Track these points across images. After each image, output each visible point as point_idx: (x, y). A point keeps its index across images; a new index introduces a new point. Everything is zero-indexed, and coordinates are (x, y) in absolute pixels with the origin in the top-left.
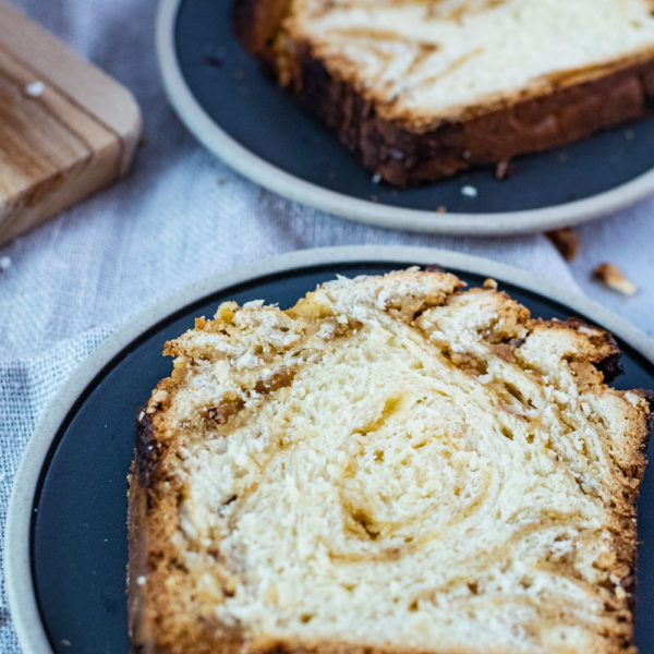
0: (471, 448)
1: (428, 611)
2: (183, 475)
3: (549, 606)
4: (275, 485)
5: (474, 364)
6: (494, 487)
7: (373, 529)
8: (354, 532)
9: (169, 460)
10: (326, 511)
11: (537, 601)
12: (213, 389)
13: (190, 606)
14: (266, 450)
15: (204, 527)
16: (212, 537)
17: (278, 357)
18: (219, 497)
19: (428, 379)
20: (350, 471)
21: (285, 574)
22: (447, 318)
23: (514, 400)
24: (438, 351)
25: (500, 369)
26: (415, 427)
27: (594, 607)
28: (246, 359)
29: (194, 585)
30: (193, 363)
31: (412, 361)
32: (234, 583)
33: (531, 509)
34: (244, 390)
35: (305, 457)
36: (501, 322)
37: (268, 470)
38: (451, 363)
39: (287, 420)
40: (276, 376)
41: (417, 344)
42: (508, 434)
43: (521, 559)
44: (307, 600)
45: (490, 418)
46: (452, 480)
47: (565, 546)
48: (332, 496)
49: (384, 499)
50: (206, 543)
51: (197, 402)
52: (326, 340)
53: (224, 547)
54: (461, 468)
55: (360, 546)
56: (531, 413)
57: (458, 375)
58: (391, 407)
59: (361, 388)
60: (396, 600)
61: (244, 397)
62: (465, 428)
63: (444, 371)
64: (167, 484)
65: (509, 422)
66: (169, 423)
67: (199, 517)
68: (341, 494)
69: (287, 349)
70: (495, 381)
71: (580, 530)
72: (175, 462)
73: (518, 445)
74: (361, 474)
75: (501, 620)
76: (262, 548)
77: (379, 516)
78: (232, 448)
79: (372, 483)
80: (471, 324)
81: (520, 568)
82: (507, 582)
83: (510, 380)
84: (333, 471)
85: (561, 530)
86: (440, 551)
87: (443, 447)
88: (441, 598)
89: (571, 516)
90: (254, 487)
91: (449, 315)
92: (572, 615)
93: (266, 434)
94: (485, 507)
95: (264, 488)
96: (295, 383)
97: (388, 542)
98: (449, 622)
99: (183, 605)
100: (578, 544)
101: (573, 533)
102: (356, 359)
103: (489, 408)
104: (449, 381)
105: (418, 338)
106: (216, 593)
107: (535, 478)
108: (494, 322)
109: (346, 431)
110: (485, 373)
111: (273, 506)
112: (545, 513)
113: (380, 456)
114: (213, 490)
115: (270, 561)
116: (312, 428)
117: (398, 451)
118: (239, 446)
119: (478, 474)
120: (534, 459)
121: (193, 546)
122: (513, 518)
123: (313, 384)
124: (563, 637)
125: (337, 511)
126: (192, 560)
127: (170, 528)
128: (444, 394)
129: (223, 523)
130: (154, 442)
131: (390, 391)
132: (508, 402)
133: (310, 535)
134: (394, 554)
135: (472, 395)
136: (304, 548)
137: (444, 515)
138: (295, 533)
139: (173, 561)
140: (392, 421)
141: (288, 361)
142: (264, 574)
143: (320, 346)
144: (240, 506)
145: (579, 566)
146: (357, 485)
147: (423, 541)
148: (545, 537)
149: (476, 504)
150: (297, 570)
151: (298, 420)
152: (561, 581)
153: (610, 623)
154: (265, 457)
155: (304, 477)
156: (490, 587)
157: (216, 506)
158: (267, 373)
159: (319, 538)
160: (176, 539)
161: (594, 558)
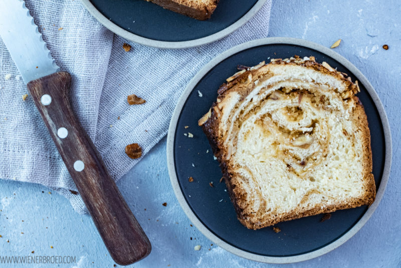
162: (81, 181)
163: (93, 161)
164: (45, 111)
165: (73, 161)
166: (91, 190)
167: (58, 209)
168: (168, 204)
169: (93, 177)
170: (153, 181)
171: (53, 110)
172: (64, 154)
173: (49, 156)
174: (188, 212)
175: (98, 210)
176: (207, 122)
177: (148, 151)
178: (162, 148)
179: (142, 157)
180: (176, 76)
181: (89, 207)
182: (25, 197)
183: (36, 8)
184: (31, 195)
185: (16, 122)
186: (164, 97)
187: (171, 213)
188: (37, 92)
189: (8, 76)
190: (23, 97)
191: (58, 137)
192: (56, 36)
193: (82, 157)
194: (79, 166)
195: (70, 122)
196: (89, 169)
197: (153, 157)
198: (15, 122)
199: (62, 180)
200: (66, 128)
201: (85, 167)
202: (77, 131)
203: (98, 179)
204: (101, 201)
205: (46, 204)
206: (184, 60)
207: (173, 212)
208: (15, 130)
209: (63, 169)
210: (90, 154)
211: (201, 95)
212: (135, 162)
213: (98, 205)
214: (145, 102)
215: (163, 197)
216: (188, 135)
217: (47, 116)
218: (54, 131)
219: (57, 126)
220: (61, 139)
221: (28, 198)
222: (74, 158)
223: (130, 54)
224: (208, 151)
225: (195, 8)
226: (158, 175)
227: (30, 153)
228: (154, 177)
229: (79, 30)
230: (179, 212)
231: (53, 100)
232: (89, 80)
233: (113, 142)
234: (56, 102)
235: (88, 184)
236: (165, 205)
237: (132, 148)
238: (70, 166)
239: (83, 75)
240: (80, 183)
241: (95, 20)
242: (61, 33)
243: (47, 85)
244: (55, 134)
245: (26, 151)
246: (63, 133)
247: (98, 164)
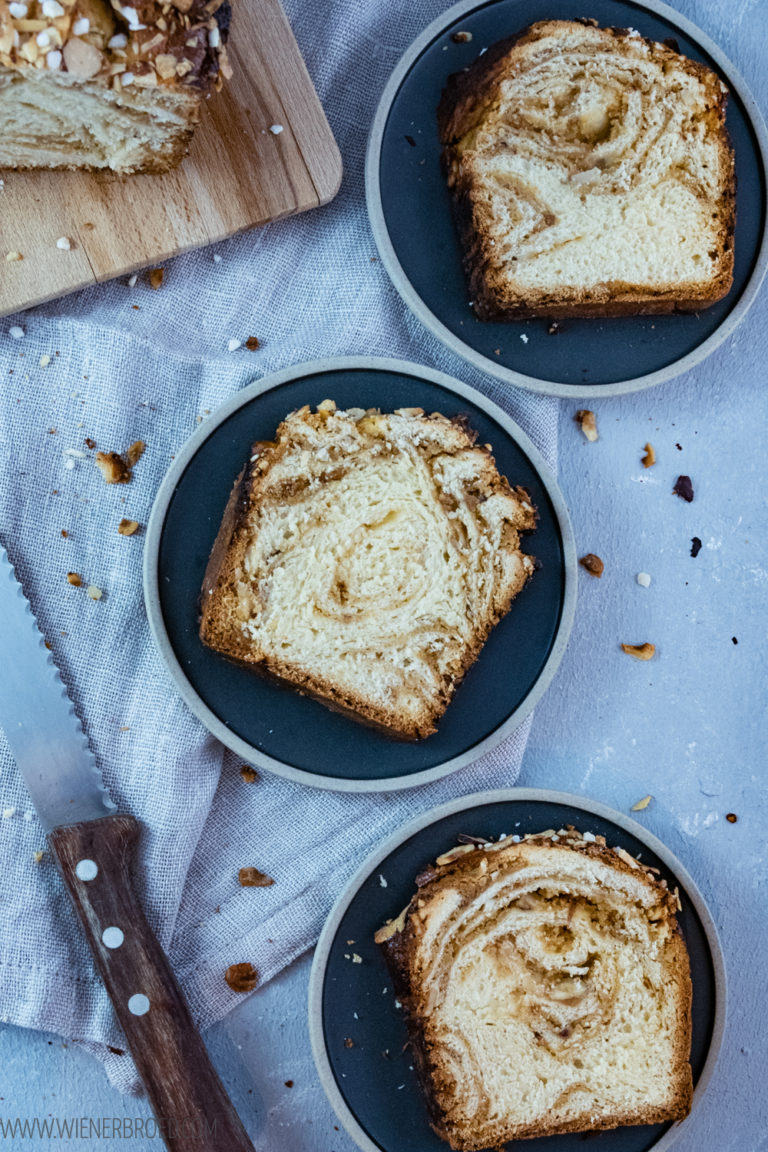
0: (422, 562)
1: (349, 662)
2: (256, 528)
3: (411, 683)
4: (304, 550)
5: (452, 502)
6: (419, 595)
7: (345, 597)
8: (335, 595)
9: (253, 515)
10: (324, 576)
11: (407, 676)
12: (295, 468)
13: (230, 617)
14: (309, 523)
15: (255, 567)
16: (256, 576)
17: (341, 459)
18: (271, 550)
19: (420, 506)
20: (349, 553)
21: (286, 612)
22: (450, 466)
23: (461, 538)
24: (433, 487)
25: (464, 514)
26: (397, 536)
27: (434, 691)
28: (322, 454)
29: (237, 605)
30: (292, 446)
31: (416, 489)
32: (258, 609)
33: (432, 615)
34: (313, 475)
35: (328, 536)
36: (480, 481)
37: (304, 538)
38: (437, 498)
39: (329, 505)
40: (334, 472)
41: (424, 477)
42: (447, 556)
43: (412, 647)
44: (289, 637)
45: (441, 545)
46: (401, 580)
47: (438, 646)
48: (332, 568)
49: (358, 579)
50: (253, 579)
51: (283, 477)
52: (373, 457)
53: (262, 583)
54: (409, 573)
55: (332, 606)
56: (466, 551)
57: (438, 508)
58: (391, 514)
59: (379, 497)
60: (336, 649)
61: (311, 481)
62: (424, 546)
63: (431, 502)
64: (245, 532)
65: (451, 551)
66: (261, 487)
67: (255, 561)
68: (337, 568)
69: (349, 454)
70: (457, 520)
71: (453, 639)
72: (255, 517)
73: (447, 569)
74: (354, 557)
75: (383, 682)
76: (282, 590)
77: (351, 591)
78: (291, 516)
79: (358, 566)
80: (462, 476)
81: (408, 653)
82: (397, 658)
83: (465, 523)
84: (340, 550)
85: (442, 635)
86: (372, 624)
87: (405, 556)
88: (359, 656)
89: (452, 628)
90: (293, 547)
91: (453, 465)
92: (420, 690)
93: (313, 511)
94: (409, 606)
95: (298, 550)
96: (344, 480)
97: (350, 610)
98: (357, 673)
99: (227, 616)
100: (446, 649)
101: (447, 640)
102: (386, 474)
103: (444, 536)
104: (431, 509)
105: (427, 474)
106: (246, 614)
107: (445, 596)
108: (476, 479)
109: (358, 524)
110: (454, 511)
111: (297, 563)
112: (439, 620)
113: (370, 547)
114: (269, 545)
115: (282, 599)
116: (340, 516)
117: (381, 549)
118: (295, 514)
119: (417, 580)
120: (451, 582)
121: (245, 579)
122: (421, 618)
123: (354, 484)
124: (409, 702)
125: (330, 578)
126: (242, 588)
127: (237, 563)
128: (424, 519)
129: (266, 568)
130: (248, 499)
131: (393, 506)
132: (458, 540)
133: (310, 591)
134: (347, 618)
135: (439, 525)
136: (302, 599)
137: (385, 602)
138: (303, 583)
139: (231, 584)
140: (387, 527)
141: (346, 463)
142: (276, 608)
143: (368, 459)
144: (279, 559)
145: (439, 661)
146: (349, 565)
147: (367, 615)
148: (430, 637)
149: (406, 601)
150: (294, 612)
151: (335, 508)
152: (427, 668)
153: (436, 703)
154: (306, 528)
155: (322, 548)
156: (388, 658)
157: (267, 554)
158: (330, 469)
159: (314, 593)
160: (238, 572)
161: (450, 660)
162: (140, 1034)
163: (168, 998)
164: (83, 893)
165: (129, 995)
166: (158, 1054)
167: (76, 1079)
168: (295, 1082)
169: (165, 1027)
170: (272, 1036)
171: (99, 891)
172: (111, 979)
173: (76, 977)
175: (168, 1094)
176: (394, 938)
177: (269, 978)
178: (296, 974)
179: (255, 989)
180: (339, 839)
181: (149, 1086)
182: (13, 1051)
183: (81, 682)
184: (24, 1048)
185: (20, 906)
186: (311, 878)
187: (300, 1101)
188: (71, 853)
189: (8, 812)
190: (37, 856)
191: (103, 944)
192: (114, 741)
193: (147, 988)
194: (139, 1005)
195: (130, 918)
196: (159, 1012)
197: (275, 991)
198: (15, 908)
199: (97, 1028)
200: (121, 929)
201: (151, 1006)
202: (142, 937)
203: (175, 1033)
204: (175, 1077)
205: (53, 1067)
206: (356, 811)
207: (304, 1099)
208: (17, 922)
209: (102, 1002)
210: (163, 984)
211: (384, 883)
212: (240, 997)
213: (168, 1084)
214: (272, 882)
215: (290, 1069)
216: (352, 957)
217: (86, 903)
218: (96, 934)
219: (102, 923)
220: (108, 949)
221: (19, 1054)
222: (130, 988)
223: (253, 788)
224: (385, 991)
225: (399, 729)
226: (282, 1026)
227: (42, 971)
228: (273, 1030)
229: (163, 738)
230: (316, 1101)
231: (100, 872)
232: (172, 837)
233: (205, 956)
234: (106, 877)
235: (153, 1041)
236: (289, 1084)
237: (239, 971)
238: (121, 1003)
239: (161, 826)
240: (137, 1038)
241: (196, 720)
242: (125, 738)
243: (91, 842)
244: (97, 939)
245: (35, 966)
246: (113, 938)
247: (175, 1004)
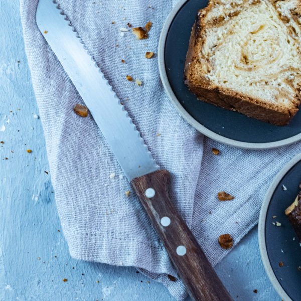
0: (278, 44)
1: (254, 87)
2: (205, 37)
3: (283, 92)
4: (227, 44)
5: (286, 19)
6: (280, 56)
7: (247, 61)
8: (243, 61)
9: (203, 32)
10: (237, 54)
11: (280, 90)
12: (217, 13)
13: (199, 73)
14: (227, 34)
15: (207, 52)
16: (208, 56)
17: (236, 7)
18: (212, 45)
19: (273, 22)
20: (246, 44)
21: (223, 69)
22: (283, 5)
23: (293, 33)
24: (278, 14)
25: (293, 23)
26: (266, 35)
27: (293, 95)
28: (228, 6)
29: (201, 68)
30: (214, 4)
31: (270, 16)
32: (211, 69)
33: (287, 65)
34: (225, 15)
35: (236, 38)
36: (297, 9)
37: (226, 39)
38: (280, 18)
39: (234, 26)
40: (234, 13)
41: (273, 11)
42: (289, 42)
43: (280, 78)
44: (226, 78)
45: (285, 37)
46: (270, 52)
47: (292, 77)
48: (240, 50)
49: (252, 54)
50: (207, 57)
51: (213, 16)
52: (250, 5)
53: (210, 58)
54: (274, 49)
55: (242, 65)
56: (296, 38)
57: (281, 22)
58: (261, 27)
59: (255, 20)
60: (247, 82)
61: (225, 17)
62: (278, 38)
63: (278, 20)
64: (201, 39)
65: (290, 39)
66: (205, 21)
67: (206, 50)
68: (242, 50)
69: (239, 5)
70: (290, 26)
71: (298, 74)
72: (204, 33)
73: (290, 46)
74: (248, 45)
75: (270, 93)
76: (219, 61)
77: (250, 58)
78: (219, 31)
79: (251, 48)
80: (289, 8)
81: (279, 81)
82: (275, 83)
83: (294, 27)
84: (242, 43)
85: (292, 72)
86: (261, 71)
87: (270, 42)
88: (258, 84)
89: (296, 69)
90: (221, 44)
91: (284, 4)
92: (287, 96)
93: (228, 29)
94: (276, 62)
95: (224, 44)
96: (239, 15)
97: (250, 66)
98: (258, 91)
99: (198, 72)
100: (296, 78)
101: (295, 74)
102: (256, 12)
103: (286, 33)
104: (278, 23)
105: (274, 9)
106: (206, 71)
107: (291, 57)
108: (295, 8)
109: (248, 32)
110: (288, 23)
111: (225, 50)
112: (290, 67)
113: (254, 41)
114: (211, 43)
115: (220, 64)
116: (240, 30)
117: (259, 41)
118: (220, 31)
119: (277, 52)
120: (293, 51)
121: (203, 57)
122: (282, 67)
123: (243, 17)
124: (283, 101)
125: (240, 55)
126: (202, 61)
127: (199, 51)
128: (276, 27)
129: (212, 52)
130: (200, 26)
131: (262, 23)
132: (292, 33)
133: (231, 60)
134: (250, 69)
135: (283, 29)
136: (229, 63)
137: (265, 62)
138: (228, 58)
139: (198, 60)
140: (260, 32)
141: (239, 9)
142: (218, 68)
143: (248, 6)
144: (217, 48)
145: (294, 83)
146: (247, 49)
147: (258, 68)
148: (288, 74)
149: (274, 60)
150: (226, 69)
151: (237, 27)
152: (288, 86)
153: (296, 100)
154: (226, 36)
155: (234, 43)
156: (270, 84)
157: (211, 47)
158: (232, 11)
159: (234, 61)
160: (200, 54)
161: (298, 82)
162: (183, 264)
163: (194, 246)
164: (149, 203)
165: (176, 247)
166: (193, 273)
167: (156, 298)
168: (258, 290)
169: (195, 260)
170: (244, 270)
171: (157, 201)
172: (167, 241)
173: (150, 245)
174: (282, 292)
175: (200, 291)
176: (294, 211)
177: (238, 241)
178: (250, 239)
179: (233, 247)
180: (261, 174)
181: (191, 289)
182: (125, 286)
183: (137, 118)
184: (130, 285)
185: (122, 214)
186: (251, 193)
187: (262, 299)
188: (142, 186)
189: (112, 175)
190: (127, 193)
191: (161, 225)
192: (155, 140)
193: (184, 243)
194: (181, 251)
195: (172, 212)
196: (191, 253)
197: (242, 248)
198: (120, 214)
199: (163, 267)
200: (169, 217)
201: (187, 251)
202: (179, 220)
203: (200, 262)
204: (203, 282)
205: (144, 292)
206: (267, 161)
207: (264, 298)
208: (121, 220)
209: (164, 256)
210: (191, 240)
211: (285, 189)
212: (226, 252)
213: (200, 286)
214: (233, 198)
215: (255, 283)
216: (276, 224)
217: (152, 208)
218: (158, 221)
219: (160, 215)
220: (164, 227)
221: (128, 288)
222: (176, 243)
223: (218, 157)
224: (294, 239)
225: (281, 111)
226: (248, 264)
227: (135, 241)
228: (244, 266)
229: (176, 135)
230: (269, 298)
231: (156, 193)
232: (186, 177)
233: (207, 233)
234: (159, 195)
235: (190, 267)
236: (256, 291)
237: (224, 238)
238: (173, 251)
239: (180, 173)
240: (182, 267)
242: (159, 139)
243: (151, 180)
244: (158, 223)
245: (131, 239)
246: (165, 222)
247: (197, 250)
